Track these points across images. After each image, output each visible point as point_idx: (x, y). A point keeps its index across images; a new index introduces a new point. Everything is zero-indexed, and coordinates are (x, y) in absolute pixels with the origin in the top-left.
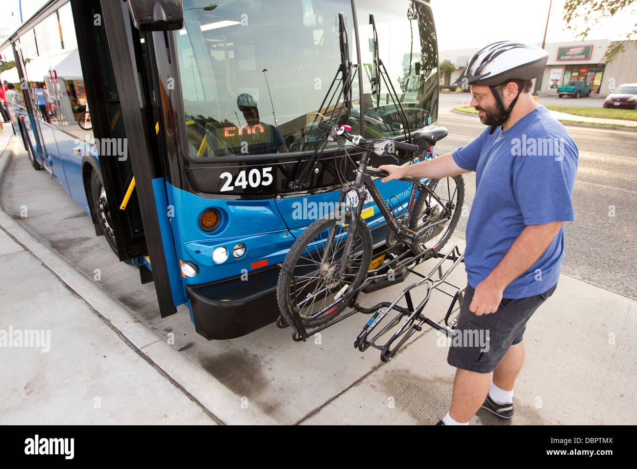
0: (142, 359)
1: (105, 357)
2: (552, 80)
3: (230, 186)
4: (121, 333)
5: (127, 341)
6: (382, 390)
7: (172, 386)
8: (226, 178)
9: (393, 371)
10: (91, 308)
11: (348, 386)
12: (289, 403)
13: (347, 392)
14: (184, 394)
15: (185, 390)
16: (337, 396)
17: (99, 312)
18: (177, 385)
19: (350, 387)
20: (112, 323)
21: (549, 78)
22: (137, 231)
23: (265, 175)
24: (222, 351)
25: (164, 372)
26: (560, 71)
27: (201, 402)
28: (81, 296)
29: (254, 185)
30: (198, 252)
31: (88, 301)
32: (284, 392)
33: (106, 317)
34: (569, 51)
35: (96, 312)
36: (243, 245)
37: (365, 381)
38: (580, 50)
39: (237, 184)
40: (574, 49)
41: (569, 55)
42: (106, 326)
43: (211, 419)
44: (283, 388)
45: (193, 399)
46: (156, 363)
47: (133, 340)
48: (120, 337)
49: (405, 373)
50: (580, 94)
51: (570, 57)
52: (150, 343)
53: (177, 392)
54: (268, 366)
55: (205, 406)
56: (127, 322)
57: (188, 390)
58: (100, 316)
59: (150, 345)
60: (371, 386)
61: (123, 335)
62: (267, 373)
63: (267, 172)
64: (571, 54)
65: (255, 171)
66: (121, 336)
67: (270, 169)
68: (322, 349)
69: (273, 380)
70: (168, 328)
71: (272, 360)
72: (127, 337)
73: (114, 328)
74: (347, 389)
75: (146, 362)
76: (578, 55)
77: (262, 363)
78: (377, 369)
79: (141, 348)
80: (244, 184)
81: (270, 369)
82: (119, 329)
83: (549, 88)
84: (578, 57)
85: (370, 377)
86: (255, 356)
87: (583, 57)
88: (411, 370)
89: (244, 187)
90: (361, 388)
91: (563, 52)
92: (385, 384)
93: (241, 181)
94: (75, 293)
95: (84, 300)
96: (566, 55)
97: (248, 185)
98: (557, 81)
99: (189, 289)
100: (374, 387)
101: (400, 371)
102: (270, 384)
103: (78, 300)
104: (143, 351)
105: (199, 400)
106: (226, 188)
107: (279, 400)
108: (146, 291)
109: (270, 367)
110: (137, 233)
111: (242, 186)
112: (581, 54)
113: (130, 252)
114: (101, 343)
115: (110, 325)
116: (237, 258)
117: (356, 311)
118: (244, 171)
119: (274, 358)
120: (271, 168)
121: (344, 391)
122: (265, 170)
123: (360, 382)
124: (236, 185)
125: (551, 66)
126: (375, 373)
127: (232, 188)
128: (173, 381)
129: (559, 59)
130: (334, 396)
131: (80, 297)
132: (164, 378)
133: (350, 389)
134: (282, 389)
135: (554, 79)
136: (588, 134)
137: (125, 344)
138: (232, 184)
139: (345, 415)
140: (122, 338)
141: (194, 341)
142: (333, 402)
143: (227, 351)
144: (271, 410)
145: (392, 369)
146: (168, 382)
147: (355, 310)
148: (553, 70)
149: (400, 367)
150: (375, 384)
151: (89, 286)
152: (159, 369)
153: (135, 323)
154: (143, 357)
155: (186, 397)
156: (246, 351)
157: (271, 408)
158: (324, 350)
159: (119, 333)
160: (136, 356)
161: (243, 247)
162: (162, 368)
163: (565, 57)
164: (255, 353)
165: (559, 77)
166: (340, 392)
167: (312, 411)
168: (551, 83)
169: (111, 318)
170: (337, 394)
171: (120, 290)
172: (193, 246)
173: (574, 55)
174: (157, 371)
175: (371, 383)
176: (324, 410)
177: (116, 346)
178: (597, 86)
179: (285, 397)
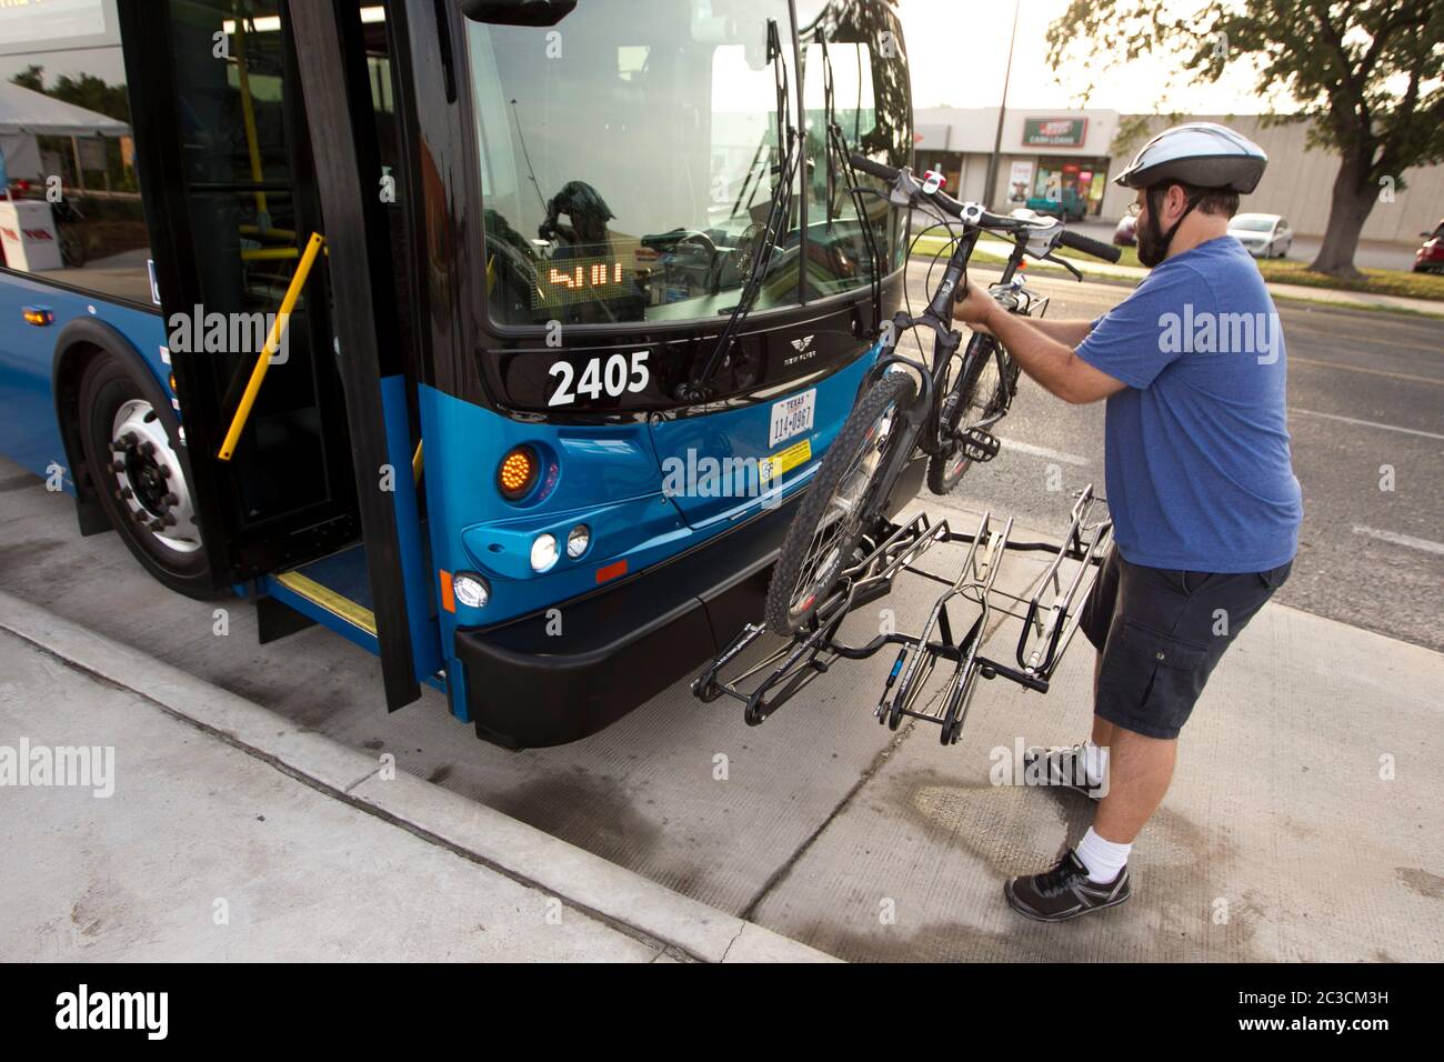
0: (362, 815)
1: (261, 819)
2: (1015, 184)
3: (567, 393)
4: (277, 760)
5: (302, 777)
6: (896, 814)
7: (467, 863)
8: (561, 375)
9: (904, 775)
10: (166, 710)
11: (828, 816)
12: (720, 866)
13: (830, 827)
14: (502, 876)
15: (501, 867)
16: (814, 838)
17: (194, 717)
18: (478, 859)
19: (833, 816)
20: (241, 739)
21: (1008, 181)
22: (254, 512)
23: (636, 368)
24: (525, 776)
25: (431, 835)
26: (1029, 166)
27: (551, 886)
28: (122, 683)
29: (614, 391)
30: (494, 548)
31: (148, 695)
32: (699, 845)
33: (219, 728)
34: (1044, 127)
35: (181, 717)
36: (585, 528)
37: (857, 800)
38: (1064, 127)
39: (582, 388)
40: (1055, 125)
41: (1045, 135)
42: (230, 750)
43: (588, 918)
44: (694, 837)
45: (527, 882)
46: (400, 816)
47: (318, 772)
48: (279, 770)
49: (929, 777)
50: (1067, 215)
51: (1044, 140)
52: (366, 773)
53: (483, 873)
54: (644, 797)
55: (563, 894)
56: (280, 734)
57: (507, 865)
58: (201, 727)
59: (364, 779)
60: (873, 809)
61: (283, 764)
62: (648, 812)
63: (640, 363)
64: (1048, 133)
65: (617, 359)
66: (280, 766)
67: (644, 355)
68: (745, 747)
69: (665, 823)
70: (371, 739)
71: (647, 783)
72: (297, 768)
73: (251, 751)
74: (829, 821)
75: (375, 817)
76: (1060, 136)
77: (629, 792)
78: (871, 775)
79: (348, 789)
80: (594, 390)
81: (650, 802)
82: (266, 751)
83: (1009, 201)
84: (1062, 140)
85: (865, 793)
86: (605, 778)
87: (1070, 140)
88: (938, 769)
89: (595, 396)
90: (855, 816)
91: (1033, 128)
92: (898, 802)
93: (589, 381)
94: (101, 677)
95: (137, 693)
96: (1040, 135)
97: (603, 392)
98: (1023, 186)
99: (466, 638)
100: (879, 811)
101: (916, 773)
102: (664, 832)
103: (120, 695)
104: (353, 794)
105: (542, 881)
106: (560, 398)
107: (697, 863)
108: (275, 659)
109: (647, 798)
110: (255, 518)
111: (590, 393)
112: (1067, 135)
113: (238, 565)
114: (234, 789)
115: (238, 745)
116: (574, 558)
117: (836, 655)
118: (597, 360)
119: (651, 778)
120: (647, 353)
121: (823, 827)
122: (637, 357)
123: (847, 805)
124: (579, 391)
125: (1013, 157)
126: (870, 783)
127: (570, 399)
128: (461, 852)
129: (1026, 142)
130: (807, 838)
131: (121, 687)
132: (436, 847)
133: (834, 821)
134: (693, 840)
135: (1018, 182)
136: (1103, 297)
137: (301, 784)
138: (572, 389)
139: (843, 872)
140: (286, 771)
141: (448, 762)
142: (809, 851)
143: (535, 776)
144: (686, 885)
145: (901, 771)
146: (452, 855)
147: (833, 654)
148: (1016, 165)
149: (915, 766)
150: (877, 803)
151: (131, 657)
152: (416, 831)
153: (301, 734)
154: (360, 808)
155: (509, 881)
156: (580, 770)
157: (686, 881)
158: (752, 750)
159: (273, 761)
160: (344, 808)
161: (583, 534)
162: (422, 826)
163: (1037, 140)
164: (603, 773)
165: (1027, 179)
166: (815, 828)
167: (773, 875)
168: (1013, 190)
169: (232, 729)
170: (811, 834)
171: (205, 664)
172: (485, 533)
173: (1054, 136)
174: (412, 835)
175: (870, 803)
176: (798, 868)
177: (278, 791)
178: (1096, 201)
179: (705, 856)
